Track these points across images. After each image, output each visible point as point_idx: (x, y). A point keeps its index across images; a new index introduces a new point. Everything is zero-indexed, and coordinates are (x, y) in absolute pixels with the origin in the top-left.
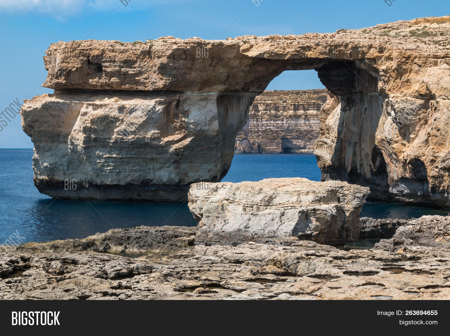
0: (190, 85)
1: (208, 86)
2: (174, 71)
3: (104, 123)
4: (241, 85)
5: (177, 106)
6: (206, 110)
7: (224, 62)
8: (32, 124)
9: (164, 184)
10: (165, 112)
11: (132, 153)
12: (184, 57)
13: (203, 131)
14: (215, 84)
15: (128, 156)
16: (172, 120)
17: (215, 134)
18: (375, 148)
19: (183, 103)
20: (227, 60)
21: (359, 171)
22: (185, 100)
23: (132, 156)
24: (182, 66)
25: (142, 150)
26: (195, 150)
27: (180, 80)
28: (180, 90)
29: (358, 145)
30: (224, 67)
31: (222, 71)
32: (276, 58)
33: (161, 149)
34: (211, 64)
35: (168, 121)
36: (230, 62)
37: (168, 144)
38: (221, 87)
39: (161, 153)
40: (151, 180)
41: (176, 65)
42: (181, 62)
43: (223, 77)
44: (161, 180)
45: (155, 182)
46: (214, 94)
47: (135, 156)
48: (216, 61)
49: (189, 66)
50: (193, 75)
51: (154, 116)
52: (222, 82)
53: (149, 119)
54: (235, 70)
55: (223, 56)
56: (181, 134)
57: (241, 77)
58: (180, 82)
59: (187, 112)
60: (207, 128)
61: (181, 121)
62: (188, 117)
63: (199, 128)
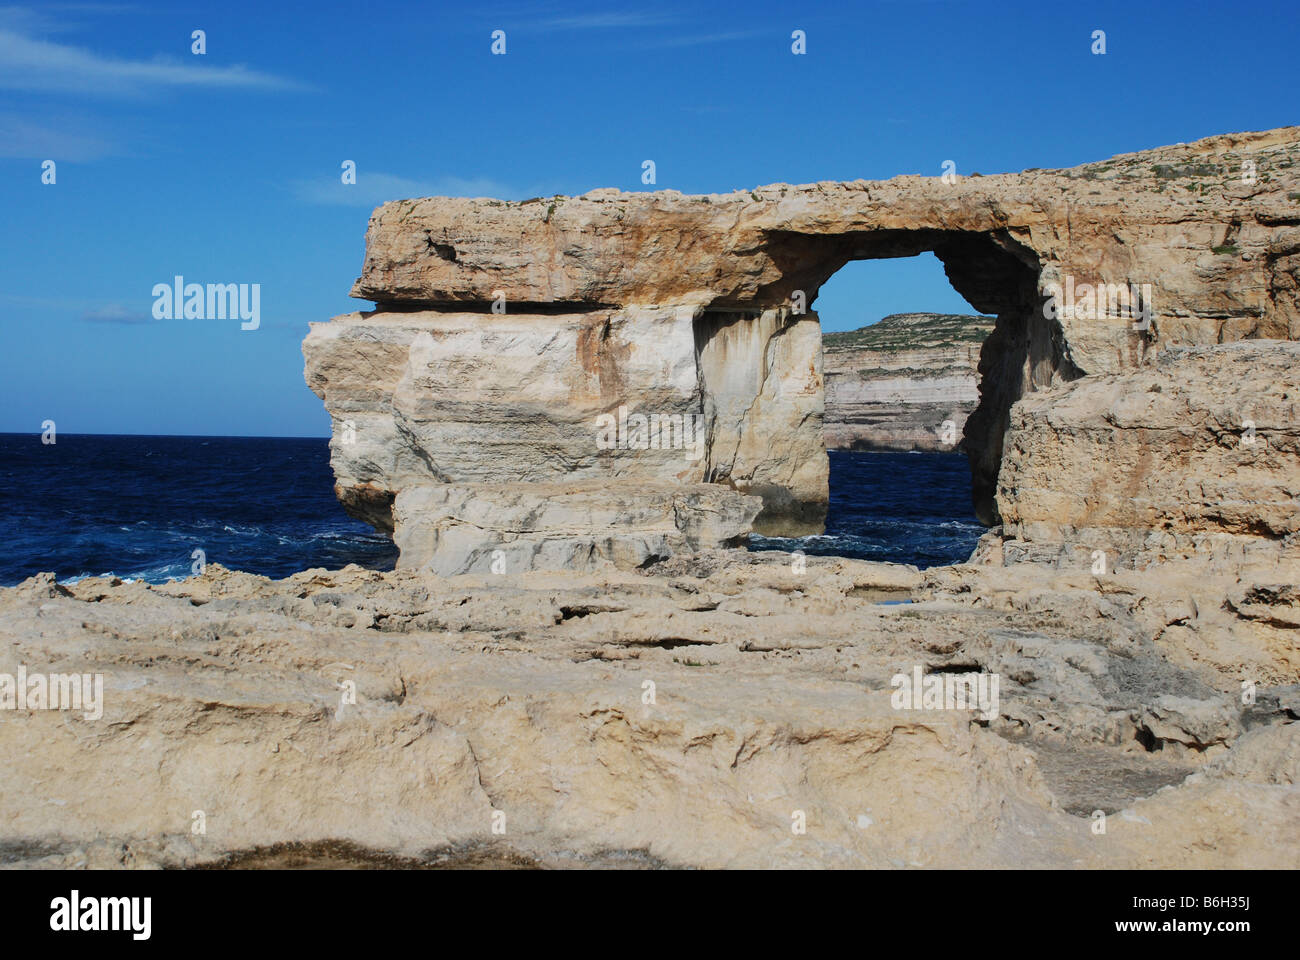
0: (637, 289)
1: (675, 293)
2: (597, 260)
3: (456, 372)
4: (752, 292)
5: (606, 334)
6: (669, 343)
7: (707, 240)
8: (324, 373)
10: (581, 347)
11: (513, 434)
12: (618, 229)
13: (663, 389)
14: (691, 287)
15: (505, 441)
16: (596, 365)
17: (689, 394)
19: (618, 329)
20: (714, 237)
22: (622, 323)
23: (513, 441)
24: (613, 250)
25: (534, 428)
27: (611, 280)
28: (613, 301)
30: (708, 252)
31: (705, 261)
32: (818, 231)
33: (572, 426)
34: (679, 244)
35: (586, 367)
36: (722, 242)
37: (586, 415)
38: (706, 296)
39: (572, 435)
41: (601, 247)
42: (613, 240)
43: (708, 272)
46: (687, 311)
47: (521, 441)
48: (691, 239)
49: (632, 250)
50: (640, 269)
51: (556, 356)
52: (707, 285)
53: (546, 363)
54: (734, 258)
55: (707, 228)
56: (614, 394)
57: (748, 273)
58: (612, 283)
59: (626, 349)
60: (670, 382)
61: (614, 367)
62: (628, 358)
63: (651, 383)
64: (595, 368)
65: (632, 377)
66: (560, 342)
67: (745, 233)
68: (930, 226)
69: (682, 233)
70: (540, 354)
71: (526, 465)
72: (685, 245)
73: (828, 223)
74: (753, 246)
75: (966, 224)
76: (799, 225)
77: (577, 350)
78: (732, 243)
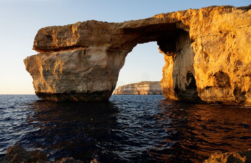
0: (92, 43)
1: (101, 45)
3: (51, 63)
4: (120, 45)
5: (85, 53)
6: (100, 55)
7: (108, 32)
9: (81, 93)
11: (64, 77)
12: (87, 28)
13: (98, 66)
14: (105, 43)
15: (63, 79)
17: (105, 67)
18: (188, 73)
20: (110, 31)
21: (179, 88)
22: (88, 50)
24: (86, 33)
25: (68, 75)
26: (94, 76)
28: (87, 45)
29: (178, 75)
30: (109, 34)
31: (108, 36)
32: (134, 27)
33: (77, 75)
34: (102, 32)
35: (80, 61)
36: (112, 32)
37: (80, 72)
38: (109, 45)
39: (77, 77)
40: (76, 91)
41: (83, 32)
42: (86, 30)
43: (109, 40)
44: (80, 91)
45: (77, 92)
46: (104, 48)
47: (66, 79)
48: (105, 31)
49: (90, 33)
50: (92, 38)
51: (73, 58)
52: (109, 42)
53: (70, 60)
54: (115, 36)
55: (108, 29)
56: (87, 67)
57: (119, 40)
58: (86, 41)
59: (89, 57)
60: (100, 64)
61: (87, 60)
62: (90, 58)
63: (95, 64)
64: (82, 61)
65: (91, 63)
66: (74, 55)
67: (117, 30)
68: (161, 23)
69: (103, 30)
70: (69, 58)
71: (67, 84)
72: (104, 33)
73: (136, 24)
74: (119, 33)
75: (171, 21)
76: (130, 26)
77: (78, 57)
78: (114, 32)
